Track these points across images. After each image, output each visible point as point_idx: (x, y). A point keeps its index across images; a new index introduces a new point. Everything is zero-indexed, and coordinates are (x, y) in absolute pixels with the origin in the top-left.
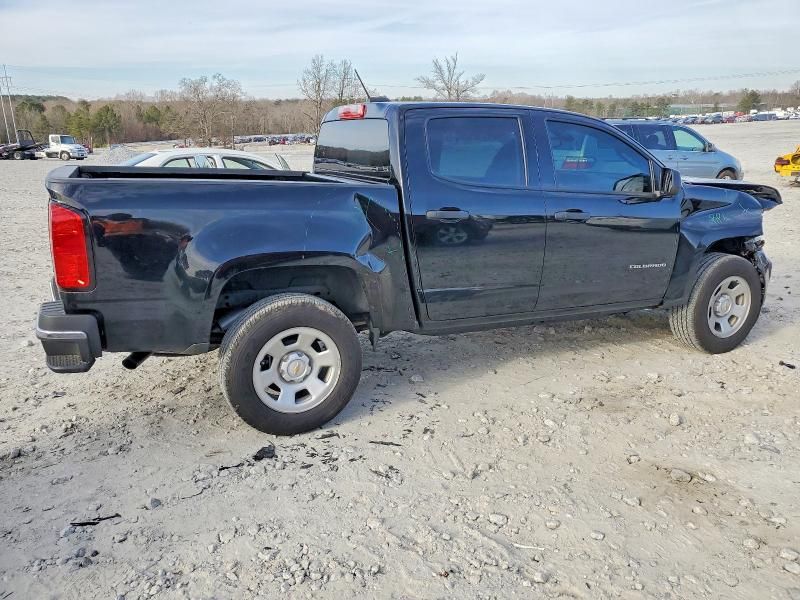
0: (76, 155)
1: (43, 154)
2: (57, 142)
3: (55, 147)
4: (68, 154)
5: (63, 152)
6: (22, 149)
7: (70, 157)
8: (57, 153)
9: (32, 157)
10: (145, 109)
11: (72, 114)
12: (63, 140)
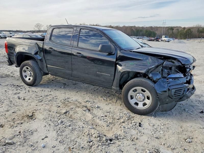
0: (167, 41)
1: (160, 40)
2: (164, 37)
3: (163, 39)
4: (166, 40)
5: (165, 40)
6: (156, 39)
7: (166, 41)
8: (163, 40)
9: (158, 41)
10: (200, 29)
11: (180, 31)
12: (165, 37)
